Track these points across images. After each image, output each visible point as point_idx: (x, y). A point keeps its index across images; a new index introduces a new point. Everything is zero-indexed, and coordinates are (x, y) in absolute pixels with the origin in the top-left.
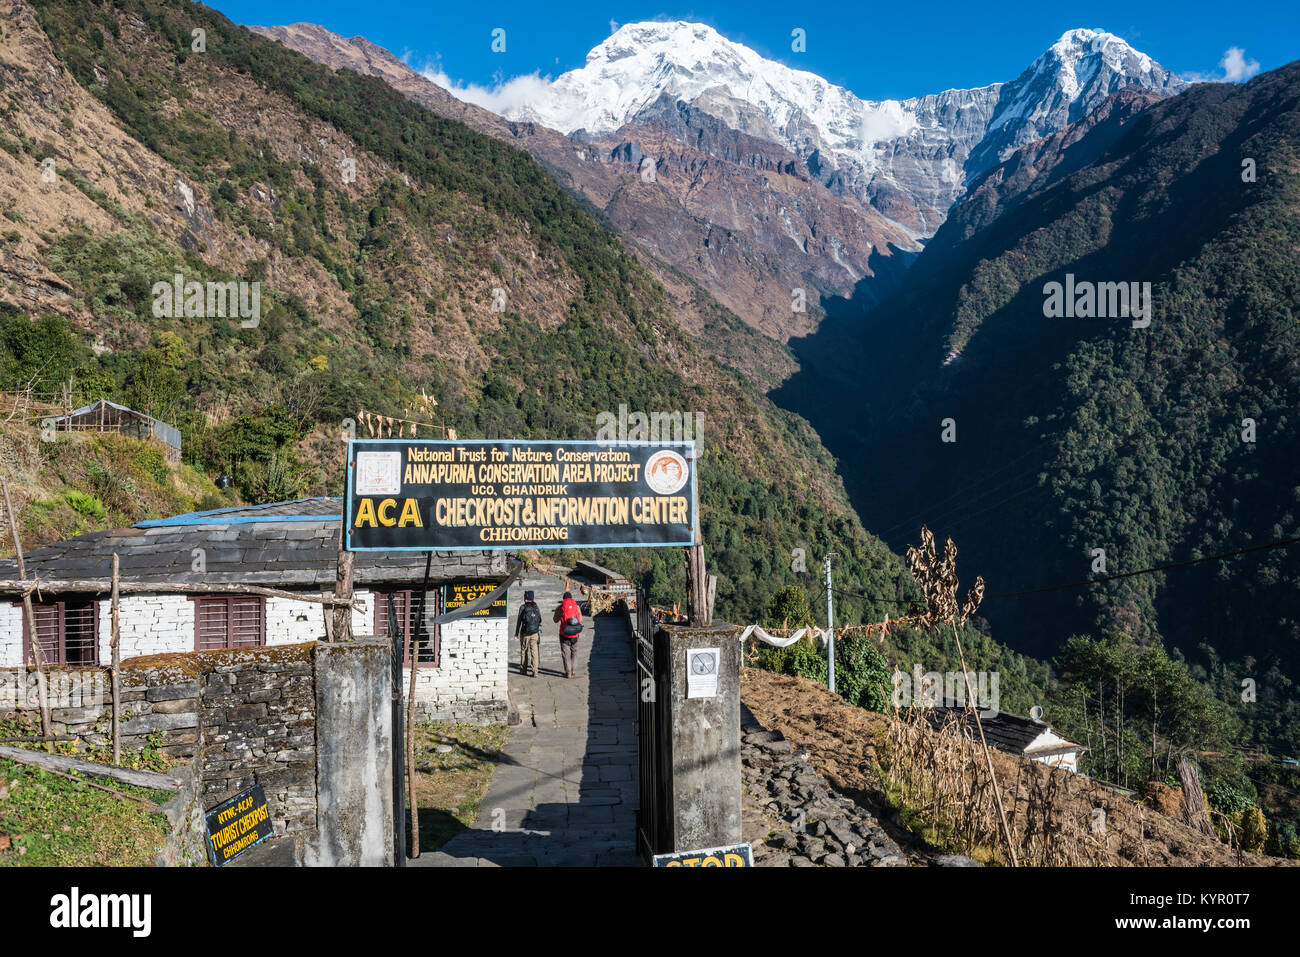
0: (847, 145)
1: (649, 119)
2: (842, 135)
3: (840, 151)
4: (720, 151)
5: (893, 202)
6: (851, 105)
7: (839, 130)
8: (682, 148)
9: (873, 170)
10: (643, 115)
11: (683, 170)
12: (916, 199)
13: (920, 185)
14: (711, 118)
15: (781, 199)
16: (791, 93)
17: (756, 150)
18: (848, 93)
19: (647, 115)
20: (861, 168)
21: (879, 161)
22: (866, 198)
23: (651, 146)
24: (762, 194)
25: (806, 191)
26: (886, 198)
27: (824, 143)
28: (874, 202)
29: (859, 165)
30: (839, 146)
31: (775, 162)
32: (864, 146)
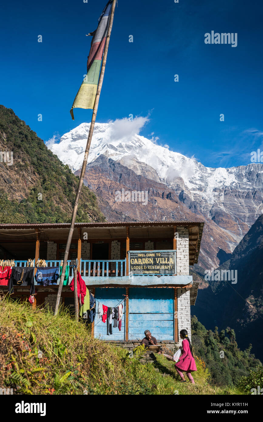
0: (199, 189)
1: (93, 167)
2: (196, 184)
3: (195, 192)
4: (131, 185)
5: (224, 219)
6: (201, 169)
7: (194, 182)
8: (110, 182)
9: (212, 202)
10: (90, 165)
11: (110, 193)
12: (236, 218)
13: (238, 211)
14: (126, 168)
15: (163, 212)
16: (169, 162)
17: (151, 186)
18: (199, 163)
19: (92, 165)
20: (206, 201)
21: (216, 198)
22: (209, 216)
23: (93, 181)
24: (153, 208)
25: (177, 208)
26: (220, 217)
27: (187, 188)
28: (213, 218)
29: (205, 199)
30: (194, 189)
31: (161, 192)
32: (208, 190)
